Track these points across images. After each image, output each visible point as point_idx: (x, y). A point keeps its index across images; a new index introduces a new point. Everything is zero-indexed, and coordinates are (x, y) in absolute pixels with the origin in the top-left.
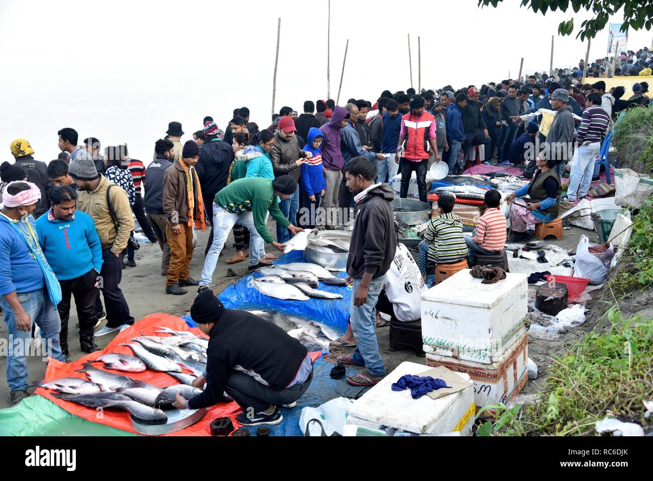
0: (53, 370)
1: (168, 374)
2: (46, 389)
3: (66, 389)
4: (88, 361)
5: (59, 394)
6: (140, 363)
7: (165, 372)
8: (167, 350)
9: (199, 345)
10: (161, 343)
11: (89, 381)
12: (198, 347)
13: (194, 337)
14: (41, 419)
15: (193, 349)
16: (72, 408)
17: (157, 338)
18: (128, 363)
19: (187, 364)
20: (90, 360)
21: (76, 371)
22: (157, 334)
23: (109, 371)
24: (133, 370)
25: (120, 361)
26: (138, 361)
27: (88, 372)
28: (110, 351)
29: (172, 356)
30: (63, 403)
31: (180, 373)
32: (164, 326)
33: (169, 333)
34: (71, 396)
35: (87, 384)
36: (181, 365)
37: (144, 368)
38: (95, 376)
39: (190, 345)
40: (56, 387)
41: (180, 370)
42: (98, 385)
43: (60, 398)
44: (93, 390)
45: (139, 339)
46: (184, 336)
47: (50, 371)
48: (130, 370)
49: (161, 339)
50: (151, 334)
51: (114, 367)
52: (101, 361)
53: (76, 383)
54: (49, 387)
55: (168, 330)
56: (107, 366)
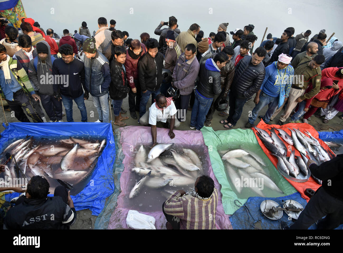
0: (261, 124)
1: (300, 153)
2: (256, 130)
3: (262, 135)
4: (274, 127)
5: (259, 135)
6: (292, 142)
7: (299, 152)
8: (305, 143)
9: (319, 150)
10: (304, 138)
11: (271, 137)
12: (318, 150)
13: (319, 144)
14: (249, 139)
15: (315, 149)
16: (260, 143)
17: (303, 135)
18: (287, 139)
19: (310, 155)
20: (275, 127)
21: (268, 129)
22: (304, 133)
23: (279, 137)
24: (288, 142)
25: (285, 136)
26: (291, 141)
27: (272, 132)
28: (283, 129)
29: (306, 147)
30: (258, 139)
31: (305, 156)
32: (309, 132)
33: (309, 135)
34: (262, 138)
35: (270, 138)
36: (307, 152)
37: (292, 144)
38: (274, 136)
39: (315, 147)
40: (259, 132)
41: (306, 155)
42: (273, 140)
43: (258, 136)
44: (271, 141)
45: (296, 130)
46: (315, 142)
47: (260, 124)
48: (287, 142)
49: (305, 136)
50: (302, 132)
51: (281, 136)
52: (278, 131)
53: (266, 135)
54: (257, 130)
55: (310, 134)
56: (280, 135)
